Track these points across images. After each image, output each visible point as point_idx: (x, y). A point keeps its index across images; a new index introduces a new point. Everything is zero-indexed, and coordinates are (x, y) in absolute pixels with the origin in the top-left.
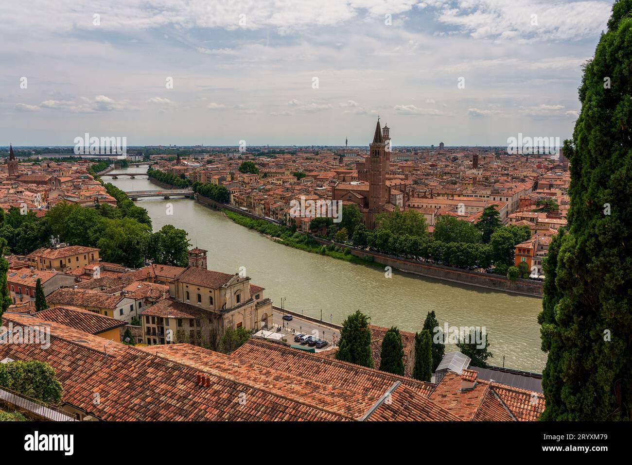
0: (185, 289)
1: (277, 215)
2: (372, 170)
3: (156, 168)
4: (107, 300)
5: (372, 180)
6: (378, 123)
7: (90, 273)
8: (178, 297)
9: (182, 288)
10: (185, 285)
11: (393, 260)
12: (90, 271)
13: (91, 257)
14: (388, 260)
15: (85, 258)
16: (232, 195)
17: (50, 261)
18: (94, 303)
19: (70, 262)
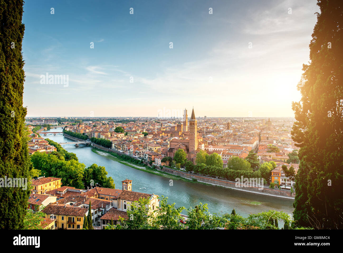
0: (124, 203)
1: (140, 155)
2: (191, 133)
3: (68, 129)
4: (79, 211)
5: (191, 137)
6: (193, 110)
7: (60, 193)
8: (119, 208)
9: (122, 203)
10: (124, 201)
11: (207, 179)
12: (60, 192)
13: (57, 184)
14: (204, 179)
15: (54, 184)
16: (113, 144)
17: (36, 187)
18: (72, 213)
19: (46, 186)
